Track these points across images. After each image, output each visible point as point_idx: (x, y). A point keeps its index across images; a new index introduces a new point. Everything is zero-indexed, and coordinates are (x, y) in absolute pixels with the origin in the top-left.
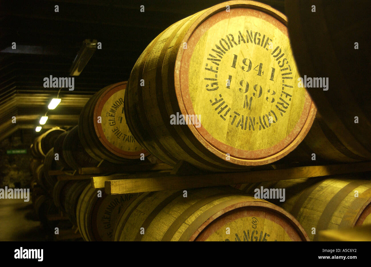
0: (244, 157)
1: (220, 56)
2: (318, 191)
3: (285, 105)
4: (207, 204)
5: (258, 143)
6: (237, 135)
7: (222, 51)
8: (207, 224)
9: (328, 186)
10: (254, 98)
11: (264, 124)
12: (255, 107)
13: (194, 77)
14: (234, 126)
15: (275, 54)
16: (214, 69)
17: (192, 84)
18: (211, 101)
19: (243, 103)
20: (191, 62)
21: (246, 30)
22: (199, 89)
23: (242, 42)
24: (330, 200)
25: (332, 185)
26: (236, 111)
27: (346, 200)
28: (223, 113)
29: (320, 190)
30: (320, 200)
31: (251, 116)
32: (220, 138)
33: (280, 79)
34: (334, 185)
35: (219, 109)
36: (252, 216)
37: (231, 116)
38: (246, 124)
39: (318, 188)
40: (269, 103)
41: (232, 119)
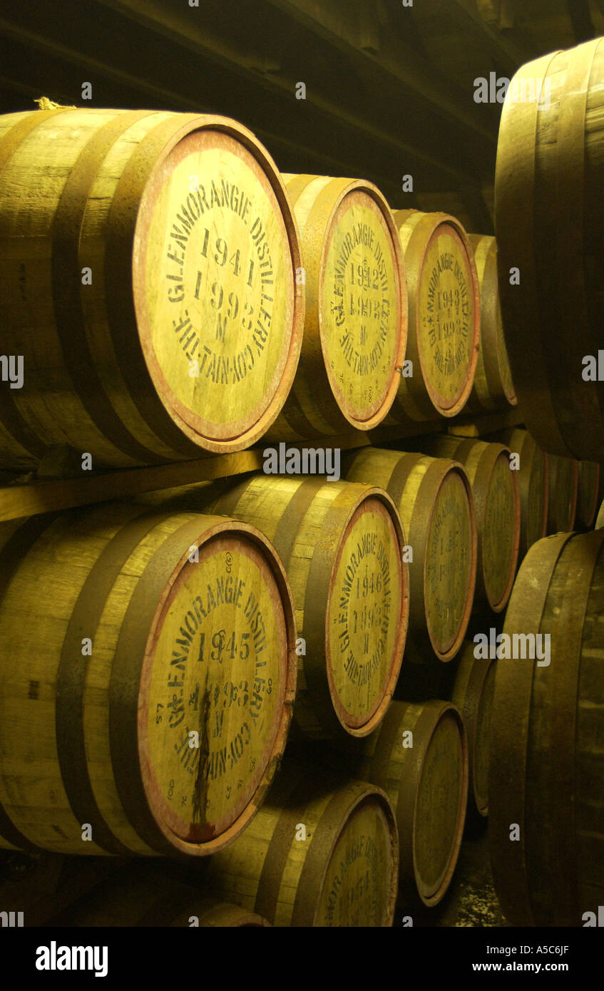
0: (214, 437)
1: (187, 231)
2: (250, 500)
3: (264, 335)
4: (148, 532)
5: (230, 408)
6: (207, 393)
7: (190, 220)
8: (180, 569)
9: (265, 490)
10: (228, 318)
11: (238, 371)
12: (229, 338)
13: (153, 271)
14: (203, 375)
15: (255, 233)
16: (179, 257)
17: (150, 286)
18: (174, 322)
19: (216, 330)
20: (149, 240)
21: (221, 178)
22: (159, 297)
23: (215, 204)
24: (280, 515)
25: (271, 487)
26: (206, 345)
27: (312, 513)
28: (189, 349)
29: (253, 499)
30: (260, 518)
31: (224, 355)
32: (185, 400)
33: (259, 284)
34: (275, 487)
35: (185, 341)
36: (226, 550)
37: (199, 356)
38: (218, 371)
39: (245, 496)
40: (245, 330)
41: (201, 359)
